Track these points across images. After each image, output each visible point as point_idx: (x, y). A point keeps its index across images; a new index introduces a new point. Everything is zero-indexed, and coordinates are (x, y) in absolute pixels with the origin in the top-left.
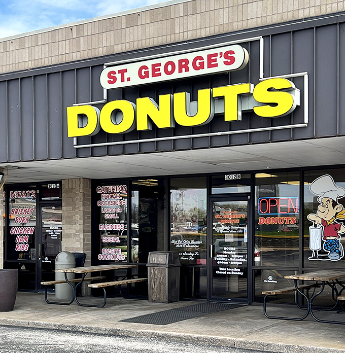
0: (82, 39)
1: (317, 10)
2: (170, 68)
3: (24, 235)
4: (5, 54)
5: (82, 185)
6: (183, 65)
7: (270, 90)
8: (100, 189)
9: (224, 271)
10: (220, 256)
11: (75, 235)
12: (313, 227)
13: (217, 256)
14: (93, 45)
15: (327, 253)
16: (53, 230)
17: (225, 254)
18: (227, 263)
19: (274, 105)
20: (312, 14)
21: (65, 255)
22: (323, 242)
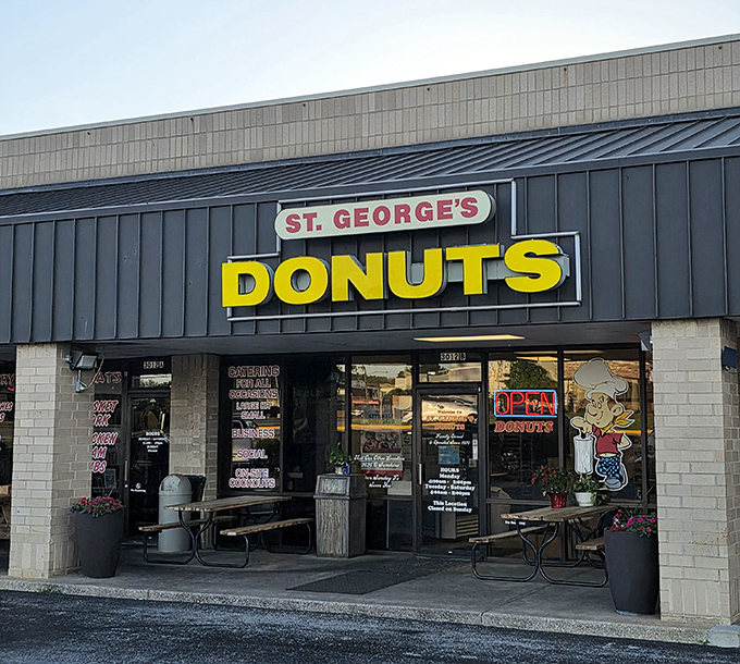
0: (209, 135)
1: (580, 116)
2: (382, 216)
3: (99, 446)
4: (76, 150)
5: (205, 364)
6: (402, 213)
7: (527, 255)
8: (233, 372)
9: (441, 506)
10: (435, 481)
11: (192, 447)
12: (579, 437)
13: (430, 482)
14: (228, 145)
15: (603, 478)
16: (152, 437)
17: (442, 479)
18: (446, 493)
19: (535, 276)
20: (573, 122)
21: (176, 481)
22: (595, 461)
